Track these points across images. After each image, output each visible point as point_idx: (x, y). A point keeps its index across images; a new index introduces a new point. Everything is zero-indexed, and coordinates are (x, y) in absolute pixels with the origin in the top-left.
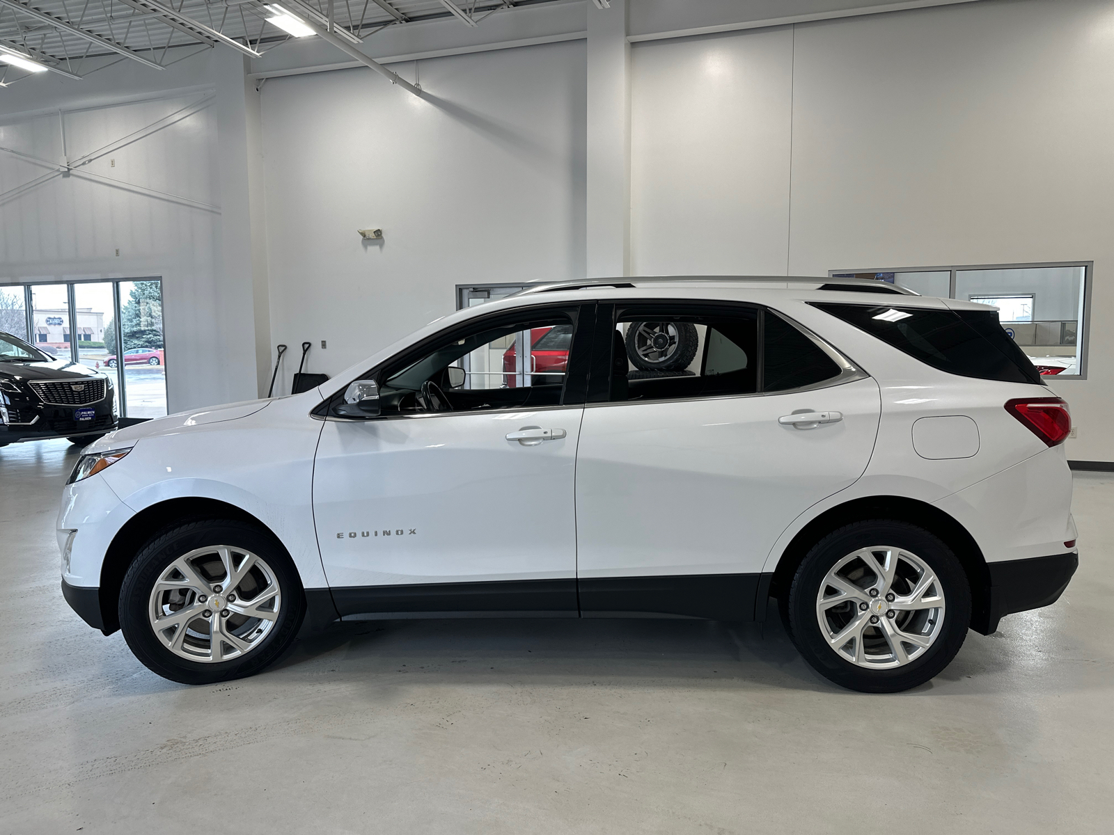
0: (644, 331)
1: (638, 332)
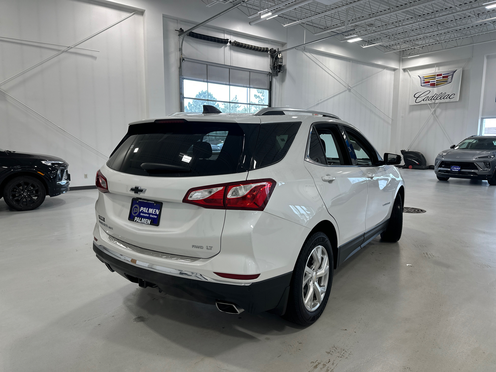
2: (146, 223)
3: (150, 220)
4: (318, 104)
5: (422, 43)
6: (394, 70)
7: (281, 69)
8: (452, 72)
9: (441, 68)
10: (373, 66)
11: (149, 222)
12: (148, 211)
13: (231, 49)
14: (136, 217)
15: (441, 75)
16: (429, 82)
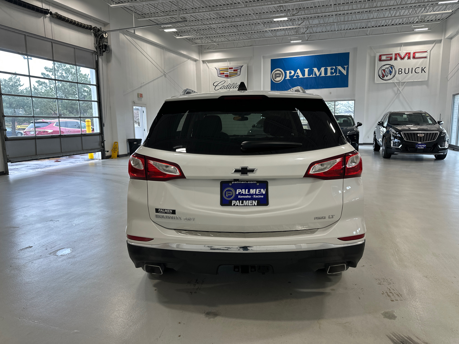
2: (252, 205)
3: (256, 201)
4: (141, 87)
5: (218, 41)
6: (196, 61)
7: (107, 49)
8: (240, 67)
9: (231, 62)
10: (180, 56)
11: (255, 203)
12: (249, 192)
13: (51, 21)
14: (233, 201)
15: (232, 68)
16: (224, 74)
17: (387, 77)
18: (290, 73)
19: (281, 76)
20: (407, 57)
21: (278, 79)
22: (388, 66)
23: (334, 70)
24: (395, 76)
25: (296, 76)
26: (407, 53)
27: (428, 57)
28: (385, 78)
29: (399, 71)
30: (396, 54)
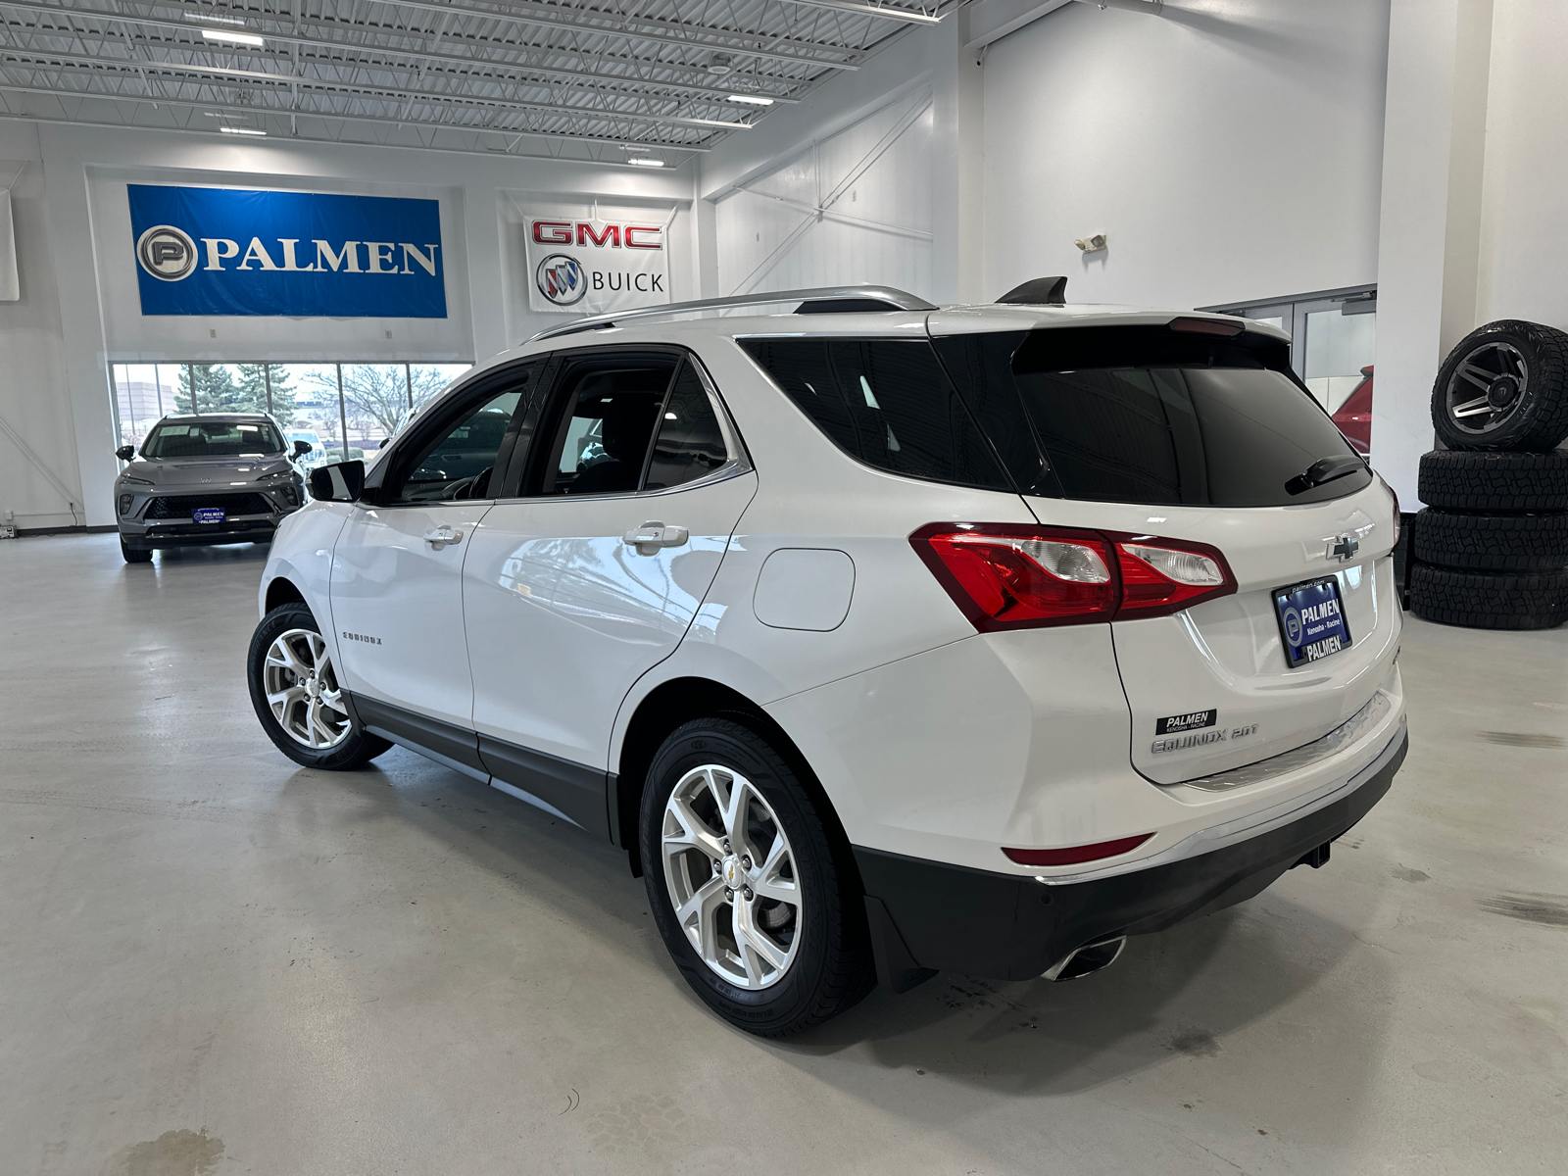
0: (1468, 371)
1: (1455, 375)
3: (1335, 638)
11: (1337, 643)
12: (1318, 614)
14: (1308, 648)
17: (563, 293)
18: (223, 248)
19: (185, 254)
20: (610, 241)
21: (169, 267)
22: (561, 261)
23: (390, 253)
24: (584, 293)
25: (249, 263)
26: (609, 228)
27: (665, 247)
28: (559, 297)
29: (595, 280)
30: (580, 227)
